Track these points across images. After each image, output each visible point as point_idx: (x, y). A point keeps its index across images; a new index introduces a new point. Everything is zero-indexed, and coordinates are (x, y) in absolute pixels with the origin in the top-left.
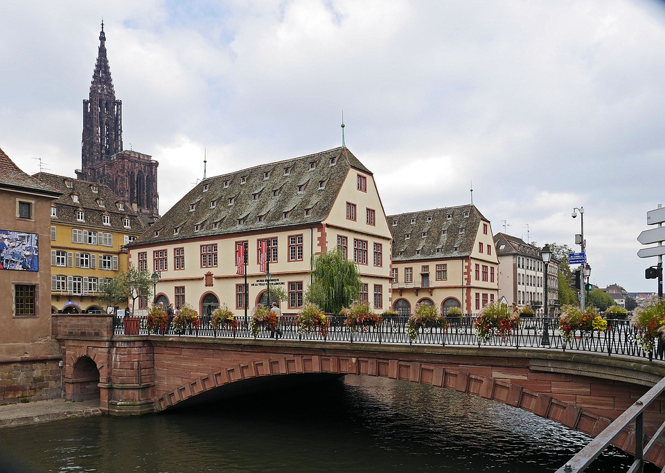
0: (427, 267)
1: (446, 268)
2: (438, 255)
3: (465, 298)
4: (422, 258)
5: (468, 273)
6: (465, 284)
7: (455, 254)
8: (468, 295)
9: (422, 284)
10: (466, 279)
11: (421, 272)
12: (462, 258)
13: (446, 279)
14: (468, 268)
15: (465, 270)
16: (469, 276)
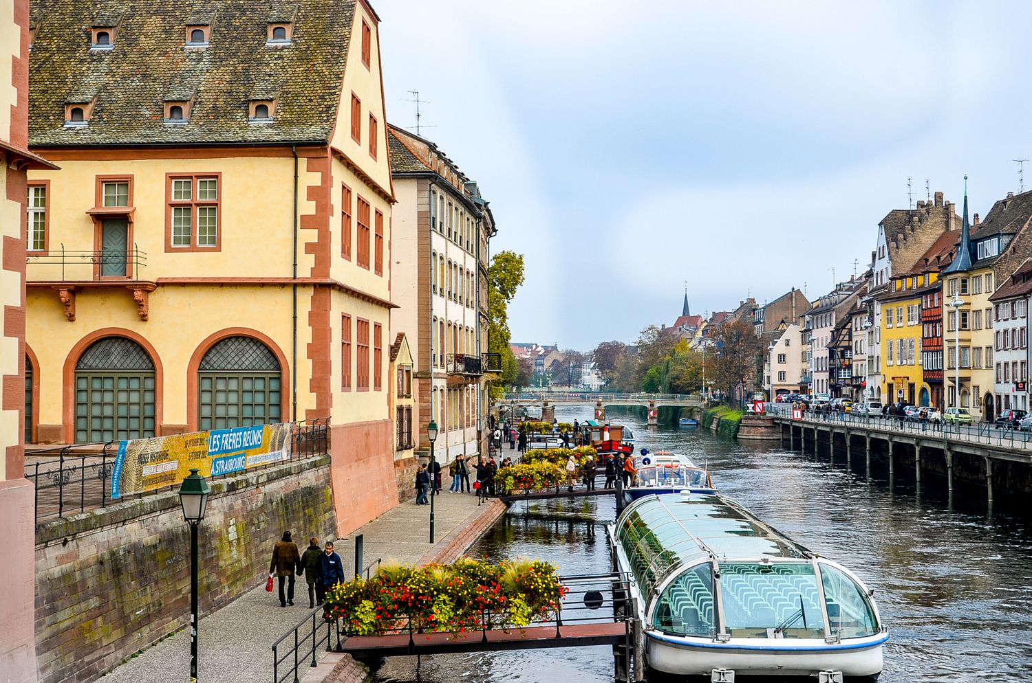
0: (125, 183)
1: (217, 193)
2: (175, 129)
3: (306, 334)
4: (99, 139)
5: (319, 222)
6: (304, 272)
7: (259, 127)
8: (319, 319)
9: (100, 261)
10: (310, 248)
11: (89, 204)
12: (291, 149)
13: (214, 242)
14: (319, 194)
15: (308, 208)
16: (325, 235)
